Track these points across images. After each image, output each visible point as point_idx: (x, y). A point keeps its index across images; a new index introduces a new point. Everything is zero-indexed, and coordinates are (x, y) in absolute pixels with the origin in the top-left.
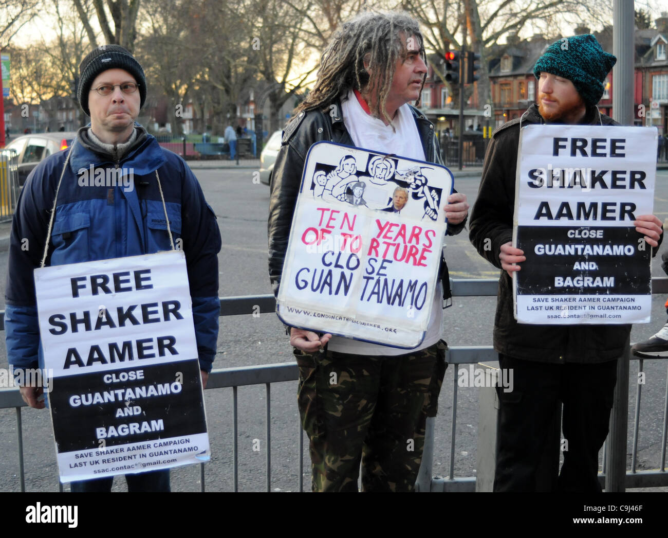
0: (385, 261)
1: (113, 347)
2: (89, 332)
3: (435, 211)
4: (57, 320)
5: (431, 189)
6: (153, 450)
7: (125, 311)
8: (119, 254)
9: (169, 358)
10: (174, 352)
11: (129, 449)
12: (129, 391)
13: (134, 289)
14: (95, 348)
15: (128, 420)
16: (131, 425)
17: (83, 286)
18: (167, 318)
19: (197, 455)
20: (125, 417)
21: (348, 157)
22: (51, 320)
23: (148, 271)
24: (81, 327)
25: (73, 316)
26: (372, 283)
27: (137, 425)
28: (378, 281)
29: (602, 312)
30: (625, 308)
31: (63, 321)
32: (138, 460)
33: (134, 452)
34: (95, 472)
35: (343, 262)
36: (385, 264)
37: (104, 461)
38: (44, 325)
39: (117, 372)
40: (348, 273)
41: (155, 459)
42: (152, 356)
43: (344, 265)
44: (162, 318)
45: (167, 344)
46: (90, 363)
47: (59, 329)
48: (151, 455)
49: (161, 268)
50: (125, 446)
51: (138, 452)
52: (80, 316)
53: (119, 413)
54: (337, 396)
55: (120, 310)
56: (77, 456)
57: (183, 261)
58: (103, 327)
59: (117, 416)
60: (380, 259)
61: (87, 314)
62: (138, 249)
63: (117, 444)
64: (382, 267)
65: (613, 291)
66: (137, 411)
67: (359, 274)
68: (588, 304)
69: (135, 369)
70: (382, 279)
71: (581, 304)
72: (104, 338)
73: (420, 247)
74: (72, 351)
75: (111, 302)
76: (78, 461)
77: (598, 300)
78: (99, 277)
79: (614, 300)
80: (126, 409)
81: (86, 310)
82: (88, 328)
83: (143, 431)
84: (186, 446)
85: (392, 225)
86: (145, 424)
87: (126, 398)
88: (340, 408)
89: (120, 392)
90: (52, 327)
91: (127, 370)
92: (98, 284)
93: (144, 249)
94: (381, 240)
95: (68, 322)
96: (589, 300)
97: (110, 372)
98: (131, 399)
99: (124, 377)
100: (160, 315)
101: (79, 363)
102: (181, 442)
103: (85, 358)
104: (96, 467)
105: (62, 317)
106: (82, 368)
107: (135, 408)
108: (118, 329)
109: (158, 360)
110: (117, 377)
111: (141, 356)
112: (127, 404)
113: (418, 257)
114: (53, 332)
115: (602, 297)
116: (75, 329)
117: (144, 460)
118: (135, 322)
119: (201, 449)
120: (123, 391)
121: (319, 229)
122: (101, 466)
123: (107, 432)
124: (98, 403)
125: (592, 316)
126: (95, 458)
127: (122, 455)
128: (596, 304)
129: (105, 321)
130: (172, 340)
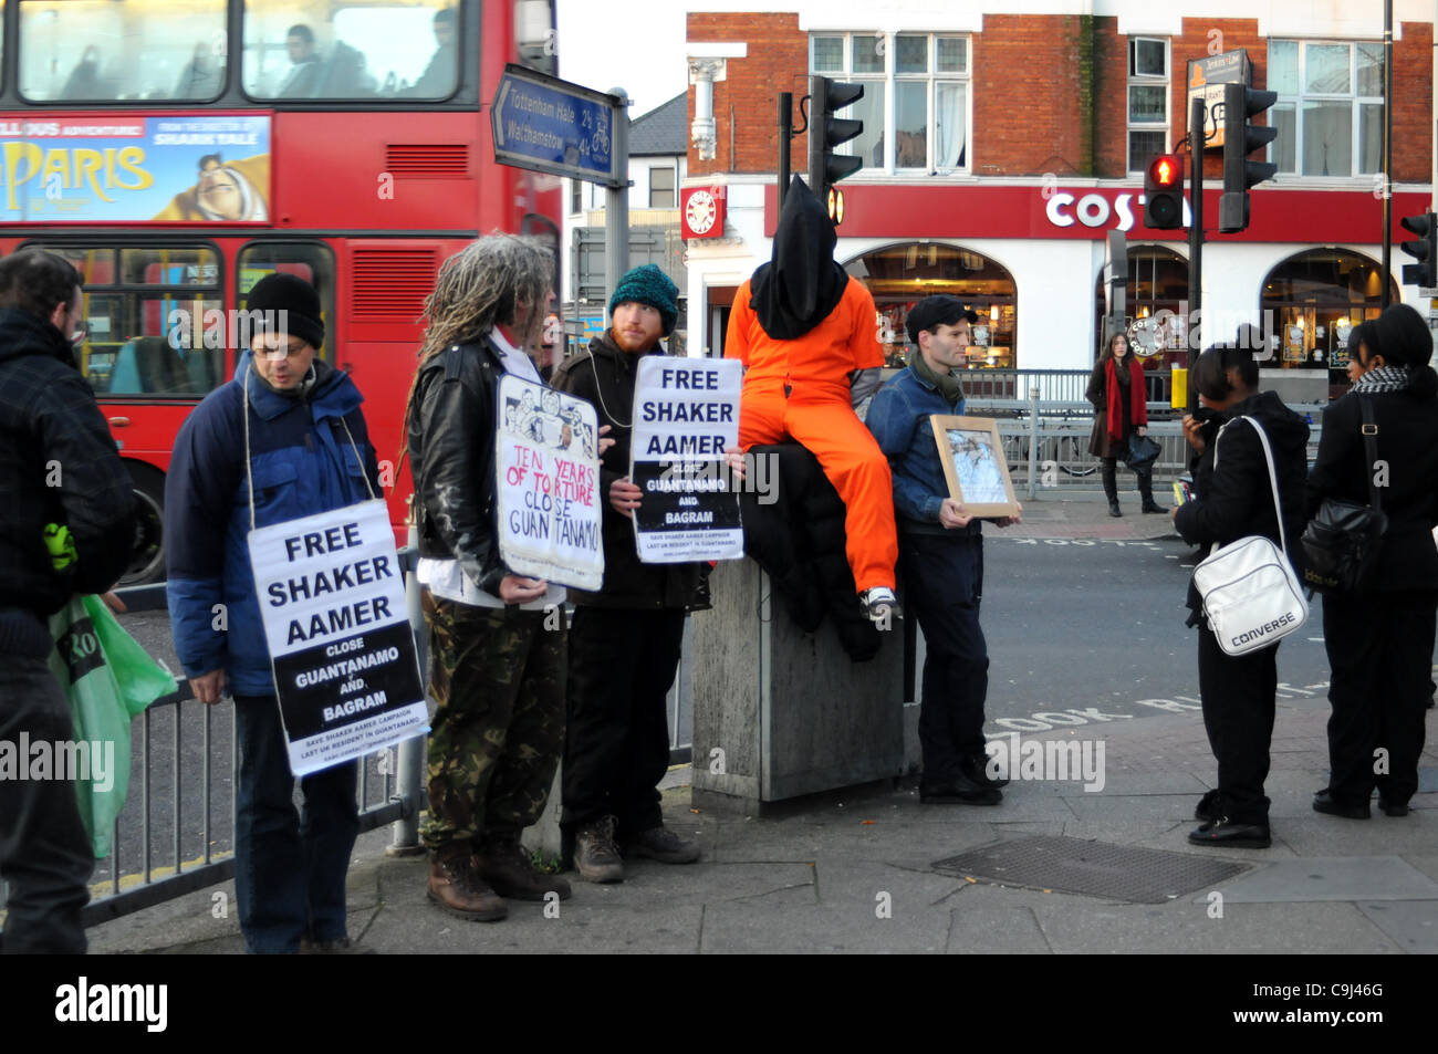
0: (567, 501)
1: (332, 614)
2: (309, 600)
3: (589, 448)
4: (276, 589)
5: (585, 425)
6: (379, 726)
7: (340, 572)
8: (326, 507)
9: (384, 622)
10: (388, 614)
11: (357, 729)
12: (351, 662)
13: (346, 547)
14: (316, 618)
15: (353, 696)
16: (356, 701)
17: (298, 548)
18: (378, 577)
19: (418, 726)
20: (350, 694)
21: (527, 391)
22: (271, 591)
23: (354, 525)
24: (300, 594)
25: (291, 583)
26: (562, 523)
27: (361, 700)
28: (566, 522)
29: (705, 548)
30: (723, 543)
31: (282, 590)
32: (366, 740)
33: (361, 732)
34: (326, 760)
35: (539, 504)
36: (569, 505)
37: (334, 746)
38: (264, 597)
39: (338, 643)
40: (545, 514)
41: (381, 736)
42: (368, 621)
43: (541, 507)
44: (375, 577)
45: (380, 606)
46: (312, 636)
47: (279, 599)
48: (378, 732)
49: (369, 520)
50: (353, 726)
51: (364, 732)
52: (298, 583)
53: (344, 690)
54: (507, 660)
55: (335, 571)
56: (308, 744)
57: (385, 511)
58: (321, 592)
59: (342, 692)
60: (563, 500)
61: (304, 580)
62: (342, 500)
63: (345, 724)
64: (566, 508)
65: (713, 526)
66: (359, 685)
67: (552, 514)
68: (694, 540)
69: (354, 637)
70: (568, 519)
71: (687, 540)
72: (324, 604)
73: (586, 486)
74: (294, 624)
75: (327, 562)
76: (309, 749)
77: (702, 535)
78: (312, 535)
79: (714, 535)
80: (349, 684)
81: (304, 575)
82: (307, 595)
83: (368, 706)
84: (408, 717)
85: (566, 463)
86: (369, 697)
87: (350, 671)
88: (509, 674)
89: (342, 665)
90: (272, 598)
91: (348, 640)
92: (312, 544)
93: (347, 501)
94: (561, 479)
95: (286, 590)
96: (695, 536)
97: (332, 644)
98: (353, 672)
99: (345, 648)
100: (372, 574)
101: (302, 636)
102: (403, 714)
103: (307, 631)
104: (327, 754)
105: (280, 585)
106: (306, 642)
107: (358, 681)
108: (336, 593)
109: (374, 625)
110: (339, 649)
111: (359, 622)
112: (351, 678)
113: (586, 495)
114: (274, 603)
115: (704, 532)
116: (294, 599)
117: (371, 739)
118: (350, 584)
119: (421, 720)
120: (345, 663)
121: (518, 468)
122: (332, 752)
123: (334, 712)
124: (324, 680)
125: (698, 553)
126: (325, 744)
127: (350, 736)
128: (700, 540)
129: (322, 585)
130: (385, 600)
